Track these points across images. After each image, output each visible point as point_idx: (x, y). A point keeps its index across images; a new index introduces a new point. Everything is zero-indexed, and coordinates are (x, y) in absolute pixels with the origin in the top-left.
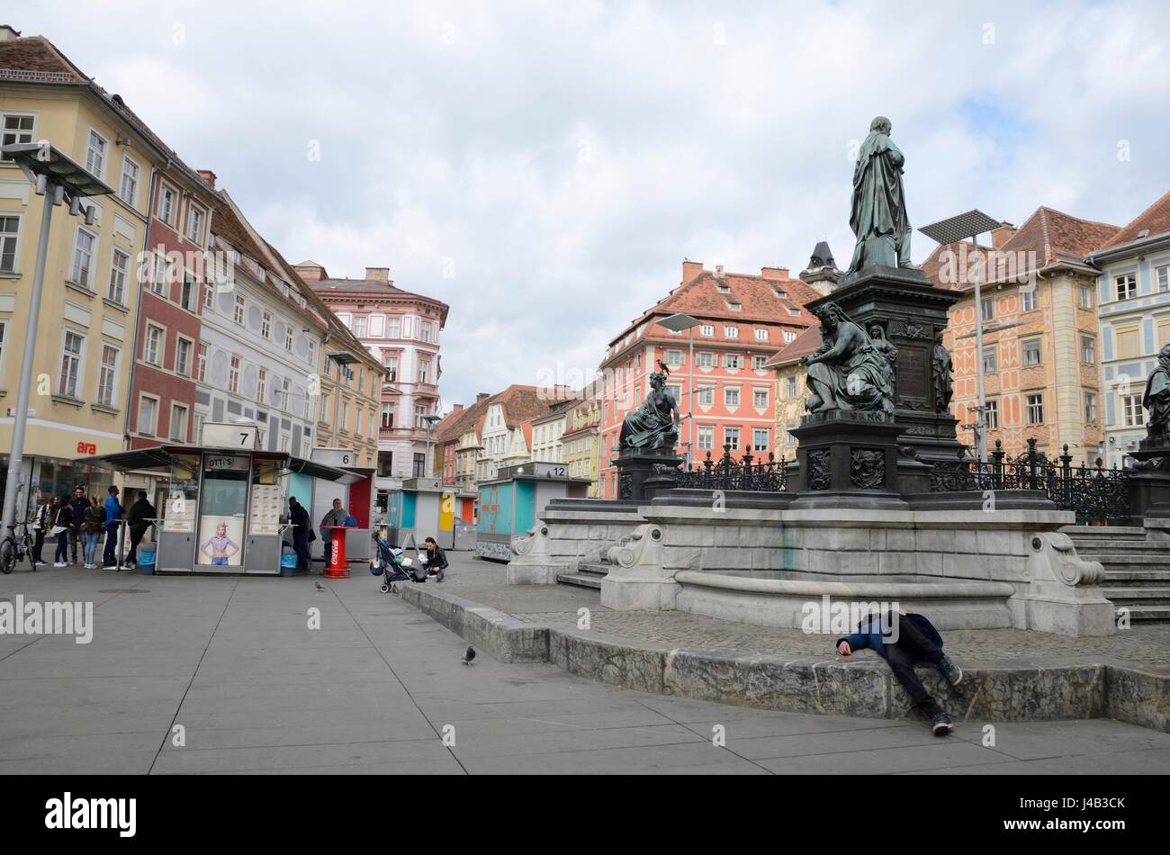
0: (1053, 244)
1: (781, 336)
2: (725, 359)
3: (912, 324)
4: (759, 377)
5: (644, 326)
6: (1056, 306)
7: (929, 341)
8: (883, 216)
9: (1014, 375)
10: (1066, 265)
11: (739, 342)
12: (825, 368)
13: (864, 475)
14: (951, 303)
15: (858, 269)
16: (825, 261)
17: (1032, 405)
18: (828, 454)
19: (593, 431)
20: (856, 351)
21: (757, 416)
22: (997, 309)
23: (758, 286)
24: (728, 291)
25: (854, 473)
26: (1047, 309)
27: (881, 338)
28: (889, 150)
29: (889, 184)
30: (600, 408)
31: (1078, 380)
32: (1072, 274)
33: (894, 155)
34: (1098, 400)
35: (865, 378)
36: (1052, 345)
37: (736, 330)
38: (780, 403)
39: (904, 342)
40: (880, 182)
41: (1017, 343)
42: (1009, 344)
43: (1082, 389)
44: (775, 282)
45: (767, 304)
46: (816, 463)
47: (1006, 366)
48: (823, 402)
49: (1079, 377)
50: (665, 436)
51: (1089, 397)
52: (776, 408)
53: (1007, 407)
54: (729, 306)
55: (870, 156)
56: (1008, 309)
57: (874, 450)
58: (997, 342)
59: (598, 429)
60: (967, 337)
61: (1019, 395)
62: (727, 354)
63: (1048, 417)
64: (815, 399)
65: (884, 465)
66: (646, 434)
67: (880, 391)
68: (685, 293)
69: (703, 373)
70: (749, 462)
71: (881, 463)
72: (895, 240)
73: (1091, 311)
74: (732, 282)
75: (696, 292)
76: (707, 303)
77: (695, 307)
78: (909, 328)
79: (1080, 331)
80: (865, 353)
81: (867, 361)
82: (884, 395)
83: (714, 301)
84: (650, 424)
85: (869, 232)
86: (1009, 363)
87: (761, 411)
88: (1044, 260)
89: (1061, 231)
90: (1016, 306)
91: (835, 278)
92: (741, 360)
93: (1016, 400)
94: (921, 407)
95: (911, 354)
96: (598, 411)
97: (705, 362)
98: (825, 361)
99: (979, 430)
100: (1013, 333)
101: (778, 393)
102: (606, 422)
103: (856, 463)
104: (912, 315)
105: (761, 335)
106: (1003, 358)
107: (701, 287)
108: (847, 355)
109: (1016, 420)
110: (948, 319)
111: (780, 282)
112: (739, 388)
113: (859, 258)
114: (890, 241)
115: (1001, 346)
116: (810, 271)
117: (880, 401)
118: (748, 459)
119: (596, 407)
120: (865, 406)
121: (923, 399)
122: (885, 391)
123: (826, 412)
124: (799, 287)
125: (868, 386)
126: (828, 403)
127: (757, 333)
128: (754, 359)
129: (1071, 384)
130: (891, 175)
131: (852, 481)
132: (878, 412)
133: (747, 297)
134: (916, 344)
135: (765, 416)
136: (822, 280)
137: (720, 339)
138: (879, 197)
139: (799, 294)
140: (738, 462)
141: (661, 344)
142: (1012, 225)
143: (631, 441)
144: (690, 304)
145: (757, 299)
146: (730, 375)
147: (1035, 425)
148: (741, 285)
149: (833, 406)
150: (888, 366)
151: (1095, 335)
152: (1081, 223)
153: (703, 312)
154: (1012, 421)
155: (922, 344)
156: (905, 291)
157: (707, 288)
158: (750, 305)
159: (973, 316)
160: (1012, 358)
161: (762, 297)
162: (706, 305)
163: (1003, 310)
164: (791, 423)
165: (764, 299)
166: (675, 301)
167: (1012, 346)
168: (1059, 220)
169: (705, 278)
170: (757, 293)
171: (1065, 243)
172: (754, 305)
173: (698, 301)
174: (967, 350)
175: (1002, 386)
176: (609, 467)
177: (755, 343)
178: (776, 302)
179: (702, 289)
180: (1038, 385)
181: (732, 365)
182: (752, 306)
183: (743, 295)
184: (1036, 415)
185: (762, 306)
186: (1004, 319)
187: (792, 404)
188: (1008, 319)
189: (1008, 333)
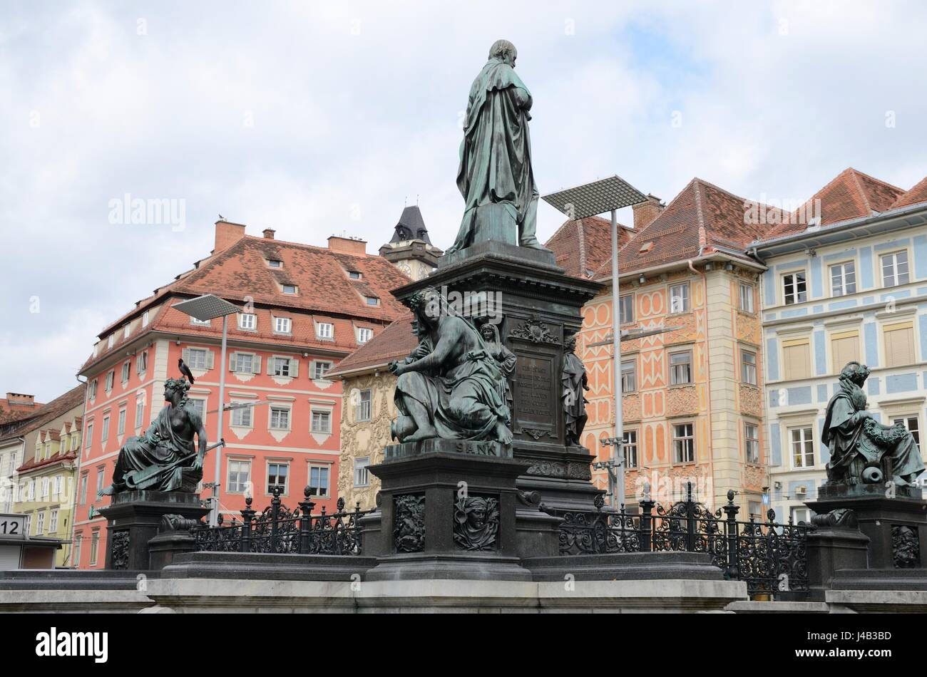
0: (709, 228)
1: (353, 333)
2: (274, 363)
3: (536, 323)
4: (319, 390)
5: (154, 311)
6: (711, 308)
7: (557, 347)
8: (502, 175)
9: (659, 396)
10: (724, 256)
11: (292, 340)
12: (420, 380)
13: (472, 531)
14: (587, 297)
15: (467, 245)
16: (415, 233)
17: (680, 438)
18: (423, 501)
19: (67, 465)
20: (464, 357)
21: (315, 445)
22: (639, 309)
23: (322, 261)
24: (280, 267)
25: (458, 528)
26: (701, 311)
27: (494, 341)
28: (512, 86)
29: (511, 133)
30: (79, 430)
31: (736, 406)
32: (731, 268)
33: (519, 93)
34: (760, 434)
35: (475, 395)
36: (705, 358)
37: (289, 322)
38: (347, 428)
39: (525, 348)
40: (500, 128)
41: (662, 354)
42: (653, 355)
43: (741, 418)
44: (347, 257)
45: (334, 288)
46: (405, 513)
47: (648, 385)
48: (416, 428)
49: (739, 402)
50: (183, 474)
51: (750, 428)
52: (342, 435)
53: (649, 439)
54: (281, 288)
55: (488, 92)
56: (652, 309)
57: (485, 496)
58: (637, 353)
59: (76, 461)
60: (599, 344)
61: (664, 424)
62: (274, 356)
63: (700, 455)
64: (405, 423)
65: (498, 517)
66: (155, 470)
67: (495, 413)
68: (217, 267)
69: (240, 382)
70: (309, 512)
71: (495, 514)
72: (517, 208)
73: (753, 317)
74: (285, 255)
75: (234, 265)
76: (249, 281)
77: (232, 287)
78: (532, 328)
79: (740, 342)
80: (476, 361)
81: (478, 372)
82: (500, 419)
83: (259, 280)
84: (162, 455)
85: (483, 196)
86: (653, 381)
87: (321, 439)
88: (698, 248)
89: (718, 212)
90: (662, 307)
92: (294, 364)
93: (660, 430)
94: (545, 437)
95: (533, 364)
96: (77, 435)
97: (243, 366)
98: (421, 369)
99: (615, 471)
100: (657, 343)
101: (345, 414)
102: (88, 452)
103: (461, 514)
104: (536, 311)
105: (324, 331)
106: (645, 375)
107: (241, 259)
108: (451, 361)
109: (661, 458)
110: (581, 319)
111: (353, 258)
112: (290, 405)
113: (468, 230)
114: (509, 207)
115: (643, 357)
116: (394, 246)
117: (495, 428)
118: (307, 507)
119: (74, 428)
120: (474, 434)
121: (548, 426)
122: (502, 414)
123: (420, 441)
124: (380, 266)
125: (479, 406)
126: (424, 429)
127: (318, 327)
128: (313, 364)
129: (728, 411)
130: (514, 120)
131: (455, 540)
132: (491, 442)
133: (307, 276)
134: (541, 350)
135: (325, 446)
136: (409, 259)
137: (266, 333)
138: (497, 149)
139: (379, 276)
140: (292, 512)
141: (179, 337)
142: (659, 200)
143: (131, 480)
144: (224, 282)
145: (320, 281)
146: (277, 386)
147: (684, 464)
148: (299, 260)
149: (431, 433)
150: (504, 379)
151: (758, 348)
153: (244, 295)
154: (655, 457)
155: (547, 351)
156: (527, 278)
157: (250, 261)
158: (310, 288)
159: (608, 317)
160: (655, 375)
161: (327, 277)
162: (247, 285)
163: (646, 310)
164: (362, 456)
165: (330, 281)
166: (202, 277)
167: (656, 358)
168: (716, 197)
169: (247, 247)
170: (320, 271)
171: (723, 227)
172: (316, 288)
173: (236, 279)
174: (599, 362)
175: (643, 412)
176: (93, 520)
177: (317, 342)
178: (347, 285)
179: (243, 261)
180: (688, 411)
181: (281, 373)
182: (313, 289)
183: (301, 273)
184: (686, 451)
185: (326, 291)
186: (646, 323)
187: (364, 429)
188: (652, 323)
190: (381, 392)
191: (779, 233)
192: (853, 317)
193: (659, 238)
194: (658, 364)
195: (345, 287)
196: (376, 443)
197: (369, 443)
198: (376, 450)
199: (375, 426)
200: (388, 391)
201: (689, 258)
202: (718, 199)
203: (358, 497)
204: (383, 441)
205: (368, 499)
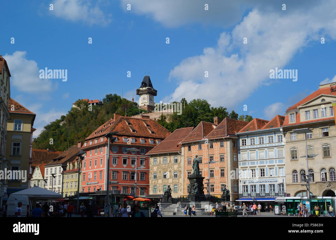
4: (142, 155)
9: (218, 164)
10: (230, 137)
11: (136, 144)
15: (194, 175)
17: (222, 172)
22: (214, 146)
23: (140, 122)
24: (131, 125)
32: (232, 139)
36: (227, 157)
37: (135, 140)
38: (151, 166)
41: (219, 155)
42: (217, 155)
43: (233, 168)
45: (144, 130)
49: (233, 165)
52: (150, 168)
53: (216, 172)
54: (132, 131)
55: (195, 161)
59: (81, 171)
61: (219, 169)
63: (225, 175)
69: (124, 154)
73: (236, 148)
74: (131, 121)
75: (120, 125)
77: (121, 132)
83: (126, 129)
85: (195, 170)
86: (217, 161)
88: (225, 135)
90: (219, 146)
97: (125, 151)
101: (151, 163)
102: (85, 169)
104: (200, 181)
105: (143, 141)
106: (215, 159)
109: (218, 176)
112: (135, 159)
115: (215, 156)
116: (141, 89)
127: (141, 140)
133: (137, 127)
136: (146, 93)
138: (196, 166)
139: (153, 125)
144: (119, 130)
145: (140, 128)
146: (133, 155)
147: (222, 177)
153: (124, 133)
157: (124, 124)
161: (142, 127)
163: (216, 146)
164: (155, 173)
166: (114, 129)
169: (122, 120)
170: (140, 125)
173: (121, 129)
175: (215, 167)
176: (88, 185)
177: (141, 144)
178: (146, 129)
179: (123, 124)
180: (223, 167)
181: (133, 152)
182: (139, 130)
184: (223, 175)
185: (142, 131)
186: (216, 149)
187: (155, 167)
188: (217, 149)
189: (216, 152)
190: (159, 159)
192: (254, 149)
193: (218, 131)
194: (218, 157)
196: (158, 170)
199: (158, 166)
200: (161, 159)
201: (224, 137)
202: (231, 122)
203: (154, 181)
204: (160, 169)
205: (157, 182)
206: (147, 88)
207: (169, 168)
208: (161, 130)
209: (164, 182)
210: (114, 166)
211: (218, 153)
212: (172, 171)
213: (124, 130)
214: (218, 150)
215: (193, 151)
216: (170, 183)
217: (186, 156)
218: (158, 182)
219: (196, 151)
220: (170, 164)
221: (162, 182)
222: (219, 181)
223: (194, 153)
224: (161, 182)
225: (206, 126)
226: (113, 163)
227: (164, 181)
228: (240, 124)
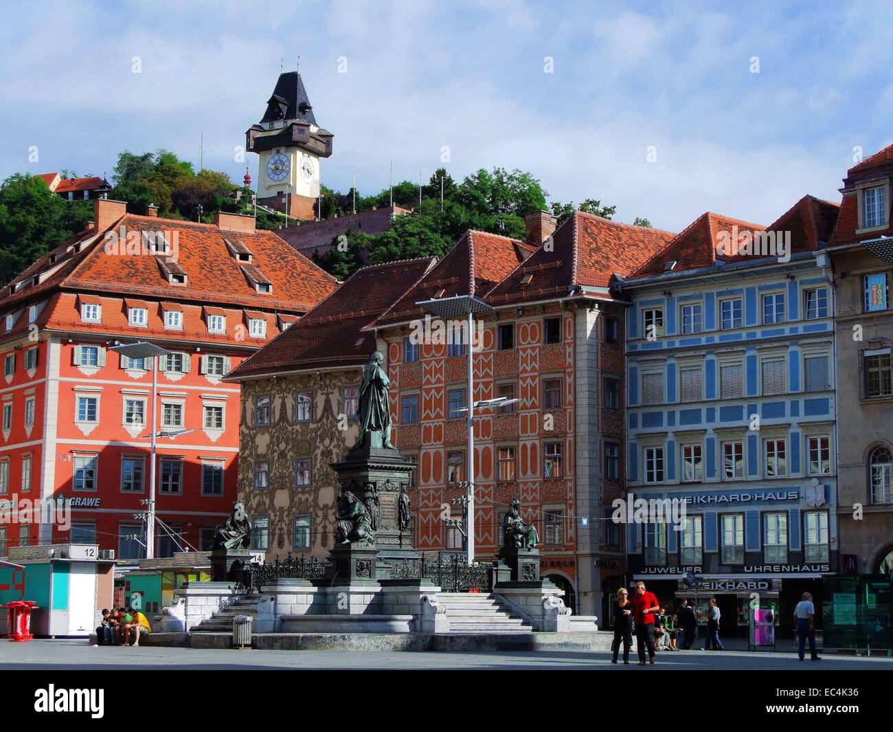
0: (582, 265)
2: (164, 360)
3: (389, 483)
6: (579, 342)
8: (376, 418)
9: (533, 418)
10: (591, 295)
11: (183, 334)
13: (362, 572)
16: (294, 110)
17: (550, 456)
21: (209, 443)
22: (519, 338)
23: (209, 242)
25: (358, 571)
26: (571, 343)
27: (372, 491)
31: (598, 429)
32: (597, 306)
34: (622, 452)
35: (363, 529)
36: (573, 386)
37: (181, 315)
38: (246, 431)
40: (375, 397)
41: (537, 380)
42: (529, 381)
43: (602, 439)
44: (233, 235)
45: (223, 274)
47: (524, 407)
49: (600, 425)
50: (243, 542)
51: (611, 447)
54: (173, 281)
55: (370, 381)
56: (529, 338)
57: (366, 560)
58: (516, 377)
61: (537, 442)
62: (167, 352)
63: (566, 471)
66: (232, 540)
67: (370, 534)
69: (132, 380)
71: (370, 566)
72: (382, 432)
76: (137, 270)
77: (120, 280)
79: (604, 371)
80: (363, 516)
81: (364, 520)
83: (146, 268)
84: (234, 534)
85: (368, 427)
86: (529, 404)
87: (214, 435)
88: (569, 288)
89: (593, 246)
90: (538, 337)
91: (311, 143)
92: (186, 357)
93: (533, 447)
97: (135, 363)
98: (346, 520)
101: (244, 417)
103: (359, 567)
105: (217, 324)
106: (522, 398)
108: (356, 516)
109: (534, 473)
111: (241, 235)
112: (183, 402)
114: (379, 433)
115: (521, 382)
116: (266, 127)
117: (370, 539)
120: (363, 541)
124: (270, 244)
125: (364, 532)
127: (210, 320)
128: (205, 360)
129: (592, 433)
130: (381, 393)
131: (357, 575)
132: (368, 544)
133: (194, 260)
135: (219, 443)
137: (159, 329)
138: (374, 406)
141: (70, 336)
143: (224, 546)
144: (111, 272)
145: (209, 265)
146: (170, 382)
147: (552, 479)
151: (621, 375)
152: (622, 230)
153: (132, 287)
154: (529, 472)
158: (200, 275)
159: (492, 342)
160: (531, 398)
161: (216, 260)
162: (133, 276)
163: (525, 340)
164: (262, 460)
165: (219, 265)
166: (89, 269)
167: (532, 383)
168: (594, 228)
170: (209, 254)
171: (597, 262)
172: (205, 275)
173: (122, 268)
174: (483, 383)
175: (520, 431)
177: (209, 336)
178: (236, 268)
180: (557, 433)
181: (173, 369)
182: (202, 277)
183: (188, 258)
185: (215, 277)
186: (524, 350)
187: (263, 434)
188: (529, 351)
189: (529, 369)
190: (280, 397)
191: (641, 274)
192: (698, 352)
193: (538, 272)
194: (533, 389)
195: (235, 271)
196: (276, 448)
197: (268, 446)
198: (276, 455)
199: (274, 430)
200: (287, 397)
201: (560, 297)
202: (596, 231)
203: (257, 498)
204: (283, 446)
205: (267, 501)
206: (289, 122)
207: (322, 440)
208: (303, 275)
209: (300, 501)
210: (86, 434)
211: (533, 369)
212: (335, 451)
213: (133, 271)
214: (533, 359)
215: (428, 363)
216: (327, 505)
217: (397, 385)
218: (272, 501)
219: (438, 362)
220: (325, 420)
221: (292, 501)
222: (538, 497)
223: (429, 372)
224: (288, 501)
225: (487, 250)
226: (82, 418)
227: (300, 496)
228: (641, 245)
